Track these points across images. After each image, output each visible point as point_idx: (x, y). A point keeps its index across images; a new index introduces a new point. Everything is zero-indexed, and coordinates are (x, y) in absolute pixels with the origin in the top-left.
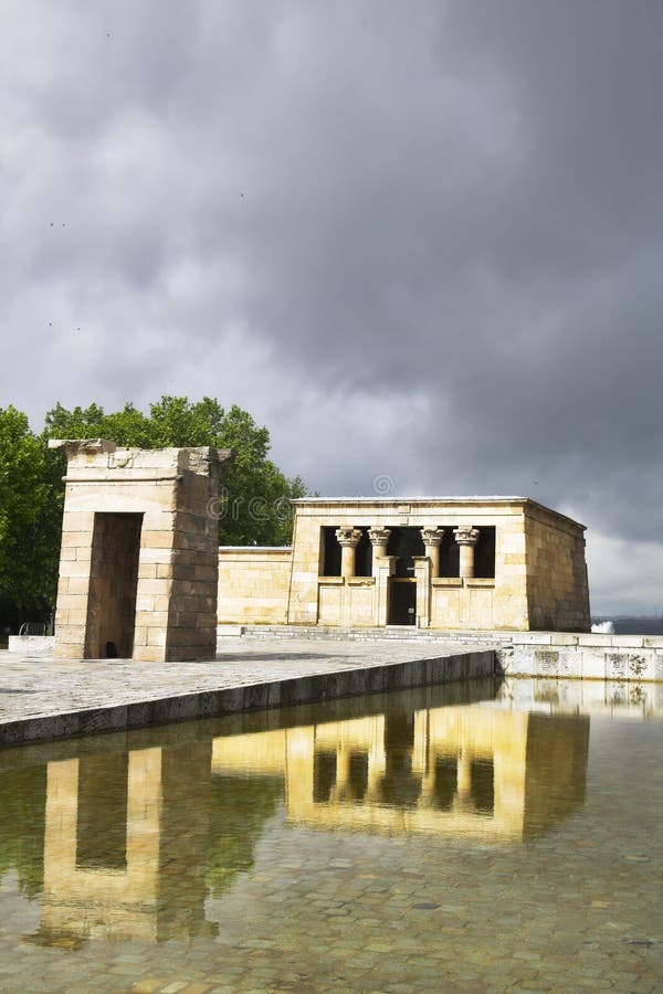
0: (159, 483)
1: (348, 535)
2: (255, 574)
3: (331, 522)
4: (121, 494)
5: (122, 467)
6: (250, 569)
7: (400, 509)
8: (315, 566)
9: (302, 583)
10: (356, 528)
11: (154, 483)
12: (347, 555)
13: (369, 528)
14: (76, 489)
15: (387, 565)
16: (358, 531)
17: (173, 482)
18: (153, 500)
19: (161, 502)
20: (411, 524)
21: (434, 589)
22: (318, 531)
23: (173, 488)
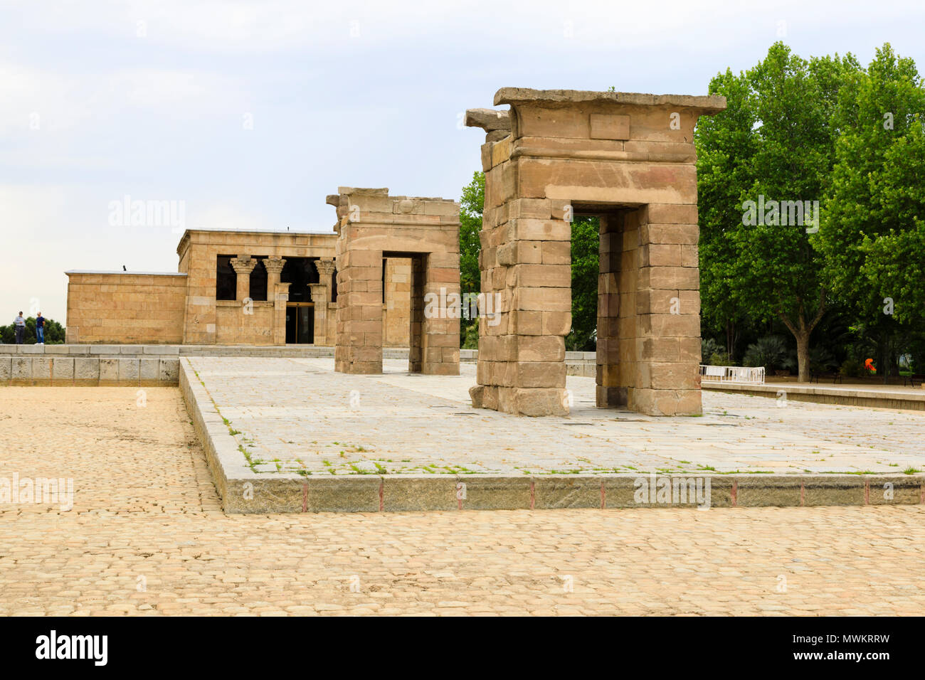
0: (443, 228)
1: (248, 263)
2: (141, 297)
3: (228, 251)
4: (407, 236)
5: (406, 213)
6: (135, 292)
7: (298, 241)
8: (214, 291)
9: (200, 306)
10: (253, 257)
11: (438, 228)
12: (243, 281)
13: (266, 257)
14: (362, 231)
15: (287, 290)
16: (255, 260)
17: (456, 228)
18: (439, 242)
19: (446, 244)
20: (308, 255)
21: (330, 311)
22: (215, 259)
23: (456, 233)
